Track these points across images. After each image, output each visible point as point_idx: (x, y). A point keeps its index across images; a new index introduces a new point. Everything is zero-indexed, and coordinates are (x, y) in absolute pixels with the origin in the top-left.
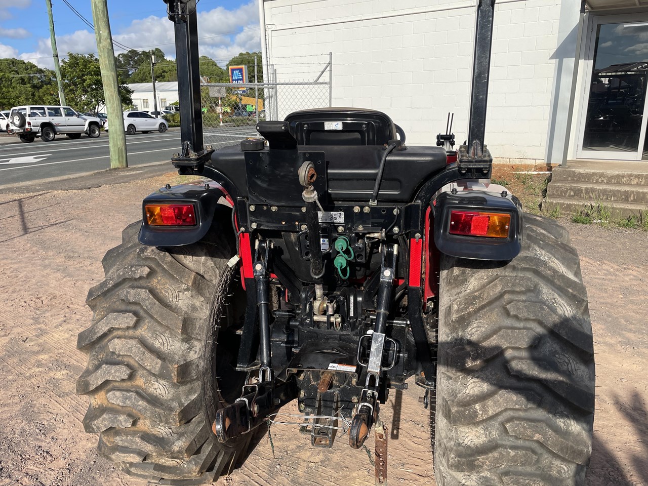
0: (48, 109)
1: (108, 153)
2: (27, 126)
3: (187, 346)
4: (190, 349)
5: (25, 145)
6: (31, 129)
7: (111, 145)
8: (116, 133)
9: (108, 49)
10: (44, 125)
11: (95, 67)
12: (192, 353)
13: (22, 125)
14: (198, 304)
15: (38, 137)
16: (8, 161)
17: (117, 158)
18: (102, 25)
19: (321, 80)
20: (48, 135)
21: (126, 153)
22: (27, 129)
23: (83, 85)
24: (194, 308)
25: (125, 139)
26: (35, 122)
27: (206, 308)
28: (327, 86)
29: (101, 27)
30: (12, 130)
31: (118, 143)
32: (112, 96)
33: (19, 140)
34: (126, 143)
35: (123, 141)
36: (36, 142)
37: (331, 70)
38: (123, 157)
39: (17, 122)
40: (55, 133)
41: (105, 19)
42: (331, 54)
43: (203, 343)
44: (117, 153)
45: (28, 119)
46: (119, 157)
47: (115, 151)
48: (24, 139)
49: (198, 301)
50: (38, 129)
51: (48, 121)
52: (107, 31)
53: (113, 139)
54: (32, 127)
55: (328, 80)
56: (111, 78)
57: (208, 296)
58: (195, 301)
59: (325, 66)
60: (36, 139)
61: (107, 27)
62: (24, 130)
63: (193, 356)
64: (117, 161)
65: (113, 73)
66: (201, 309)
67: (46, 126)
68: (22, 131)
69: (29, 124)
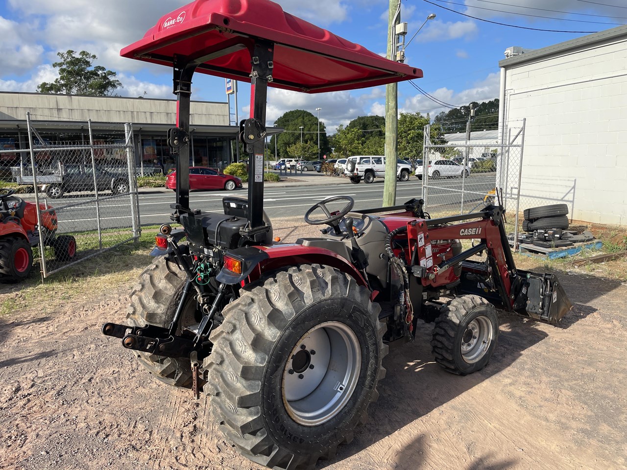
0: (373, 158)
1: (382, 196)
2: (355, 172)
3: (157, 305)
4: (158, 307)
5: (354, 186)
6: (358, 173)
7: (384, 190)
8: (389, 181)
9: (393, 116)
10: (367, 171)
11: (419, 123)
12: (159, 310)
13: (352, 171)
14: (168, 287)
15: (362, 180)
16: (324, 198)
17: (387, 200)
18: (391, 98)
19: (515, 143)
20: (369, 178)
21: (395, 197)
22: (355, 173)
23: (407, 138)
24: (166, 288)
25: (396, 186)
26: (361, 168)
27: (173, 290)
28: (519, 149)
29: (390, 100)
30: (346, 174)
31: (390, 189)
32: (390, 152)
33: (349, 180)
34: (396, 188)
35: (394, 188)
36: (362, 183)
37: (524, 134)
38: (392, 200)
39: (350, 168)
40: (374, 177)
41: (394, 93)
42: (525, 119)
43: (166, 307)
44: (388, 196)
45: (357, 166)
46: (389, 200)
47: (386, 195)
48: (353, 181)
49: (169, 286)
50: (363, 174)
51: (370, 168)
52: (394, 102)
53: (387, 185)
54: (359, 172)
55: (520, 143)
56: (392, 138)
57: (176, 284)
58: (167, 285)
59: (519, 130)
60: (361, 181)
61: (395, 99)
62: (353, 174)
63: (159, 311)
64: (387, 203)
65: (394, 135)
66: (169, 290)
67: (370, 172)
68: (351, 175)
69: (357, 169)
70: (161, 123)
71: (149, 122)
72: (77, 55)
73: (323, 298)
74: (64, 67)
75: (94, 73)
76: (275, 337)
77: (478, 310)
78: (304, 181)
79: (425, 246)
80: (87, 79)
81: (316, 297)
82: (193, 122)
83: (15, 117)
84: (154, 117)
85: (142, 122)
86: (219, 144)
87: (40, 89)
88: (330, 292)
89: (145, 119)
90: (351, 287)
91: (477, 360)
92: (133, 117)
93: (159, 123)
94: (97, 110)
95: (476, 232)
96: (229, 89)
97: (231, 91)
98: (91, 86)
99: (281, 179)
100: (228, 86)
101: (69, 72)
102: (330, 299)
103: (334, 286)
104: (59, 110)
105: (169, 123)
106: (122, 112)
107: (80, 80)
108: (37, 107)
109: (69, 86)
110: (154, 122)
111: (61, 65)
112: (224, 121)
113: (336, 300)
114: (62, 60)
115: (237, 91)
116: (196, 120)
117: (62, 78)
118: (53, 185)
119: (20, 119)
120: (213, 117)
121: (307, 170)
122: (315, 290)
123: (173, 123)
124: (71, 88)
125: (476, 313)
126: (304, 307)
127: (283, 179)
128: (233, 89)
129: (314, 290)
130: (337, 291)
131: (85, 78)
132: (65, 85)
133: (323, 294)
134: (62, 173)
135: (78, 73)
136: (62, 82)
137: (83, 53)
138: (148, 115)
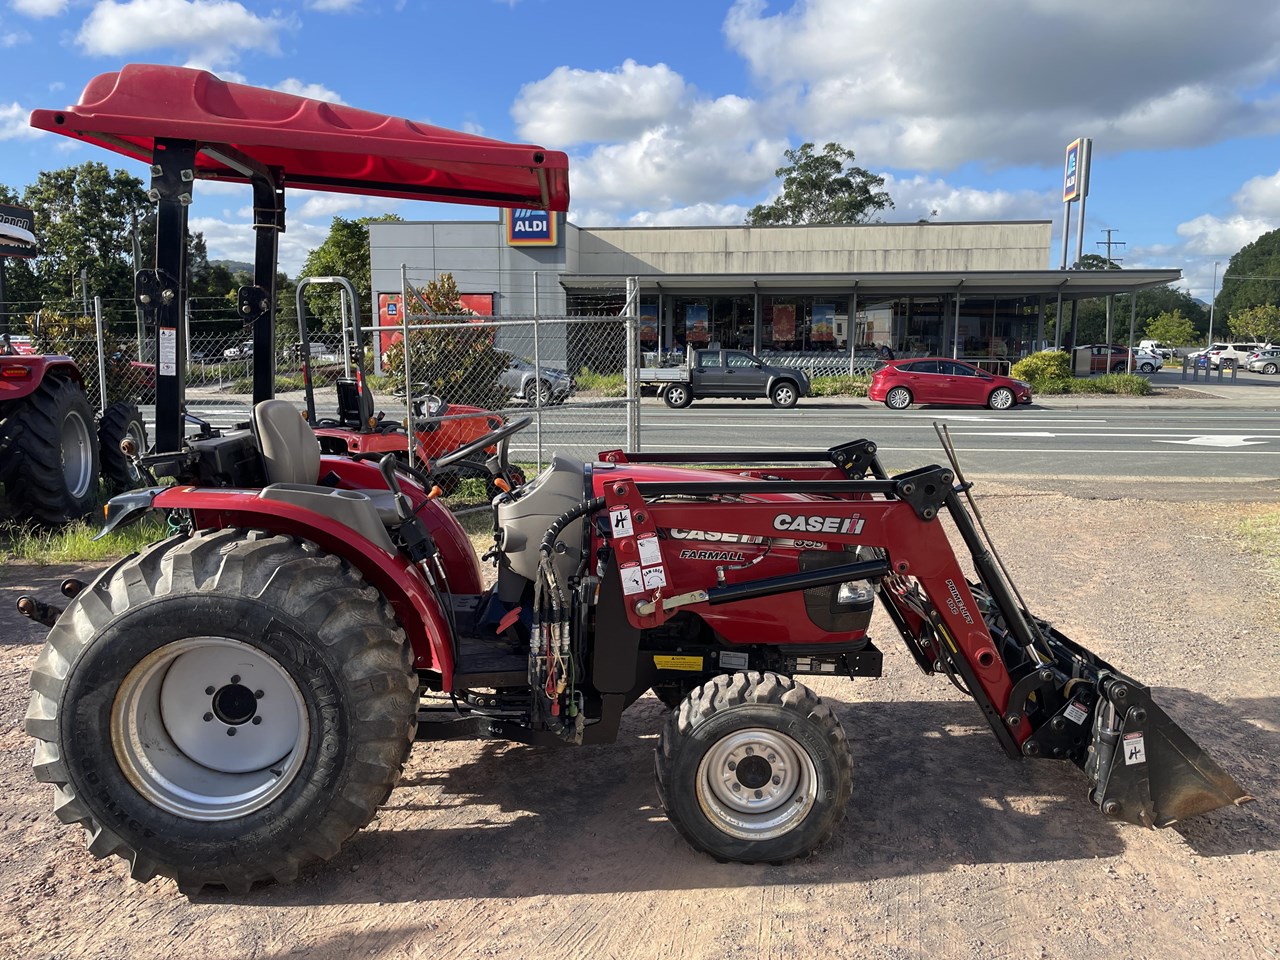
70: (904, 270)
71: (880, 270)
72: (819, 151)
73: (194, 590)
74: (794, 174)
75: (845, 184)
76: (87, 636)
77: (753, 712)
78: (1219, 397)
79: (635, 537)
80: (831, 192)
81: (179, 585)
82: (969, 265)
83: (663, 270)
84: (891, 258)
85: (867, 271)
86: (1027, 311)
87: (751, 218)
88: (216, 583)
89: (872, 265)
90: (277, 584)
91: (767, 836)
92: (850, 261)
93: (900, 270)
94: (789, 252)
95: (840, 528)
96: (1070, 190)
97: (1073, 195)
98: (834, 208)
99: (1154, 390)
100: (1069, 185)
101: (801, 184)
102: (210, 595)
103: (230, 574)
104: (728, 254)
105: (920, 270)
106: (831, 253)
107: (820, 196)
108: (696, 250)
109: (798, 209)
110: (889, 270)
111: (790, 170)
112: (1038, 260)
113: (224, 600)
114: (792, 164)
115: (1086, 193)
116: (975, 261)
117: (788, 196)
118: (676, 385)
119: (668, 273)
120: (1014, 253)
121: (1276, 372)
122: (182, 574)
123: (926, 270)
124: (800, 212)
125: (745, 716)
126: (148, 598)
127: (1158, 390)
128: (1079, 189)
129: (178, 573)
130: (233, 583)
131: (827, 192)
132: (792, 208)
133: (198, 584)
134: (690, 366)
135: (815, 185)
136: (788, 203)
137: (832, 147)
138: (880, 255)
